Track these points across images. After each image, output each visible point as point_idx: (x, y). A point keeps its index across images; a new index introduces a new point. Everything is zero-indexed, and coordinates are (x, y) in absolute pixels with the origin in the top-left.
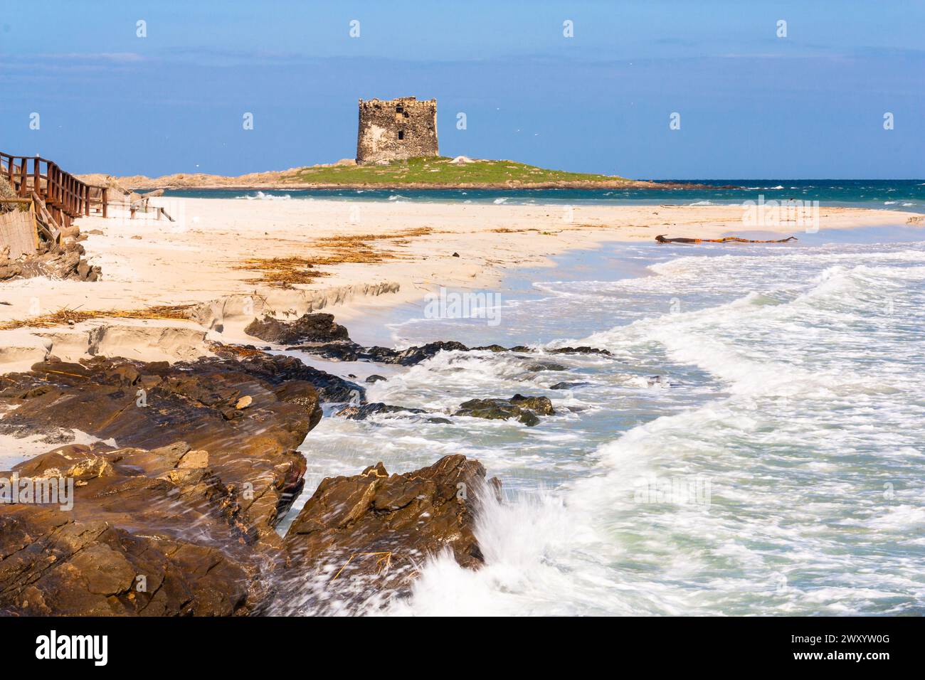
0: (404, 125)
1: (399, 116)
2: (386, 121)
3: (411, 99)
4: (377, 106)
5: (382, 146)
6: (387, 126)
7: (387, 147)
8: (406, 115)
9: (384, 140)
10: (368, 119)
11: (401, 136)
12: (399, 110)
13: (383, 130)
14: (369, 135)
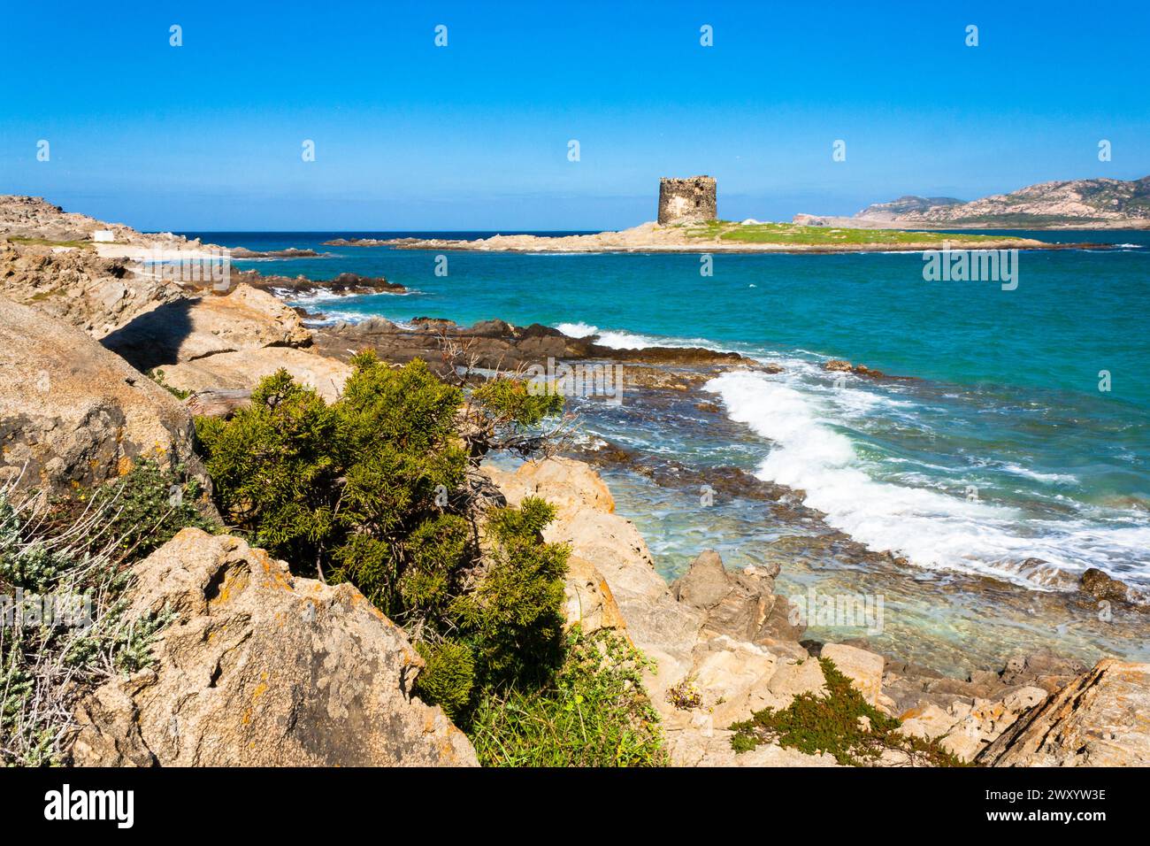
0: (701, 196)
1: (697, 190)
2: (688, 193)
3: (705, 177)
4: (680, 182)
5: (685, 212)
6: (689, 197)
7: (689, 213)
8: (702, 189)
9: (686, 207)
10: (672, 192)
11: (698, 204)
12: (697, 185)
13: (686, 200)
14: (673, 204)
